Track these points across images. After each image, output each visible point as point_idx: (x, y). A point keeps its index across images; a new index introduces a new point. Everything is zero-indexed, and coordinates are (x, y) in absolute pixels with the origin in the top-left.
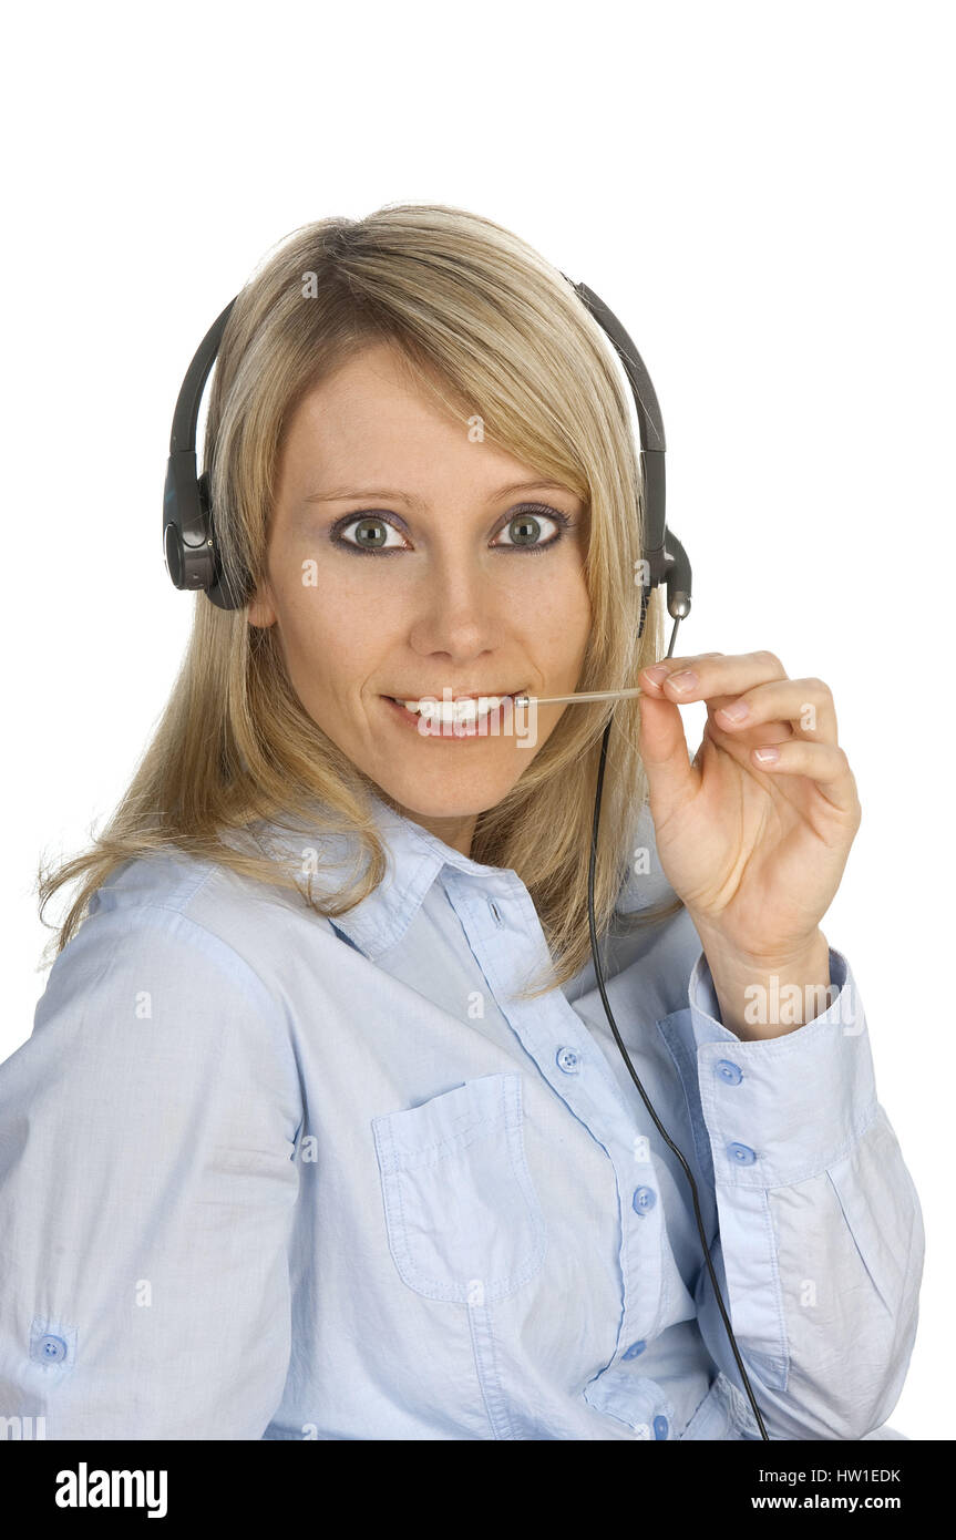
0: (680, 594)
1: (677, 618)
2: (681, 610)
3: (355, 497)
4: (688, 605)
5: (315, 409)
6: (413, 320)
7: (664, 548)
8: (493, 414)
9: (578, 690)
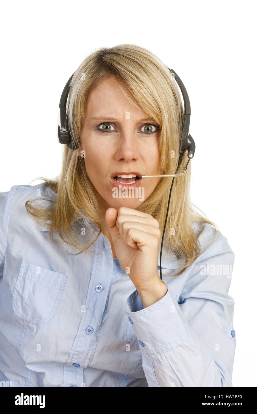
0: (191, 152)
4: (193, 155)
7: (188, 139)
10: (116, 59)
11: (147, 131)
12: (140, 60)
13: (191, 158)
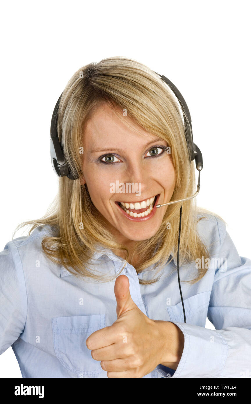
0: (199, 163)
1: (200, 171)
2: (200, 168)
3: (103, 151)
4: (202, 166)
5: (89, 126)
6: (113, 95)
7: (194, 150)
8: (140, 120)
9: (171, 200)
10: (106, 83)
11: (153, 154)
12: (130, 76)
13: (201, 170)
